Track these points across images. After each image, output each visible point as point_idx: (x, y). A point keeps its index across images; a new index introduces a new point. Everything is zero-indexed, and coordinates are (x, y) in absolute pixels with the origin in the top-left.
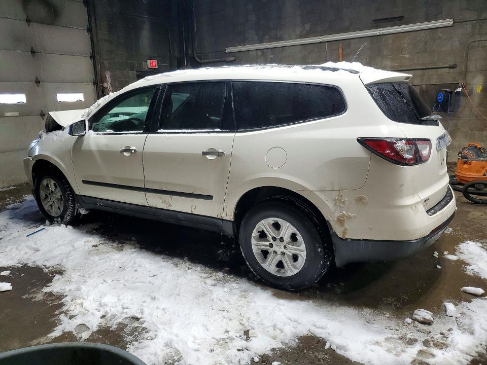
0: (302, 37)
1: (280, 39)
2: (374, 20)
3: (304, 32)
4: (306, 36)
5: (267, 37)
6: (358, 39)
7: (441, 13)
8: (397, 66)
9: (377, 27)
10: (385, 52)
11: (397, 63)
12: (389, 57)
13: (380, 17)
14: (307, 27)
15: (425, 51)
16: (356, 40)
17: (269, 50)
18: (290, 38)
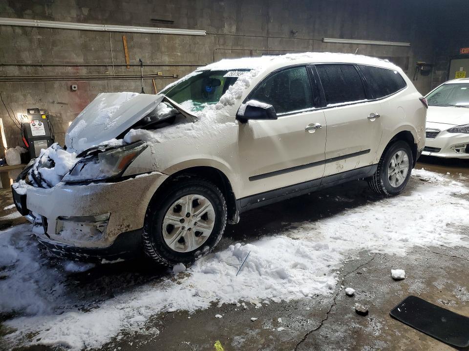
0: (79, 21)
1: (50, 18)
2: (152, 20)
3: (82, 16)
4: (85, 20)
5: (28, 12)
6: (140, 34)
7: (197, 25)
8: (173, 62)
9: (154, 26)
10: (163, 49)
11: (173, 59)
12: (167, 53)
13: (156, 18)
14: (85, 11)
15: (190, 52)
16: (138, 34)
17: (34, 29)
18: (63, 19)
